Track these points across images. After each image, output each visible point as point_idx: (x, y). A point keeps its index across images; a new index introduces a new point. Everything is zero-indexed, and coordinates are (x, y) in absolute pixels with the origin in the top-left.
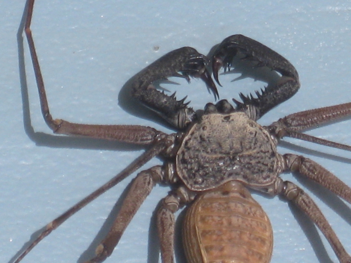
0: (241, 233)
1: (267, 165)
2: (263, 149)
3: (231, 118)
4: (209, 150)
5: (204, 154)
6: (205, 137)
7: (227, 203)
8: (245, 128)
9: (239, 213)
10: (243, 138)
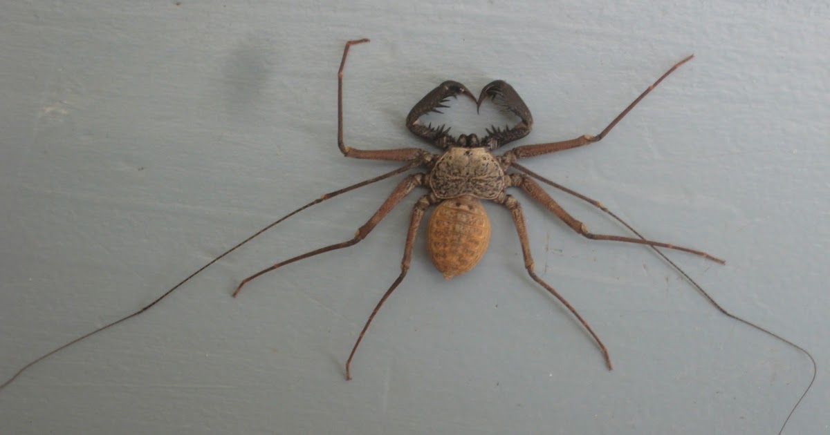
0: (461, 237)
1: (492, 186)
2: (492, 175)
3: (471, 153)
4: (452, 173)
5: (448, 175)
6: (450, 164)
7: (456, 213)
8: (480, 161)
9: (463, 222)
10: (478, 167)
